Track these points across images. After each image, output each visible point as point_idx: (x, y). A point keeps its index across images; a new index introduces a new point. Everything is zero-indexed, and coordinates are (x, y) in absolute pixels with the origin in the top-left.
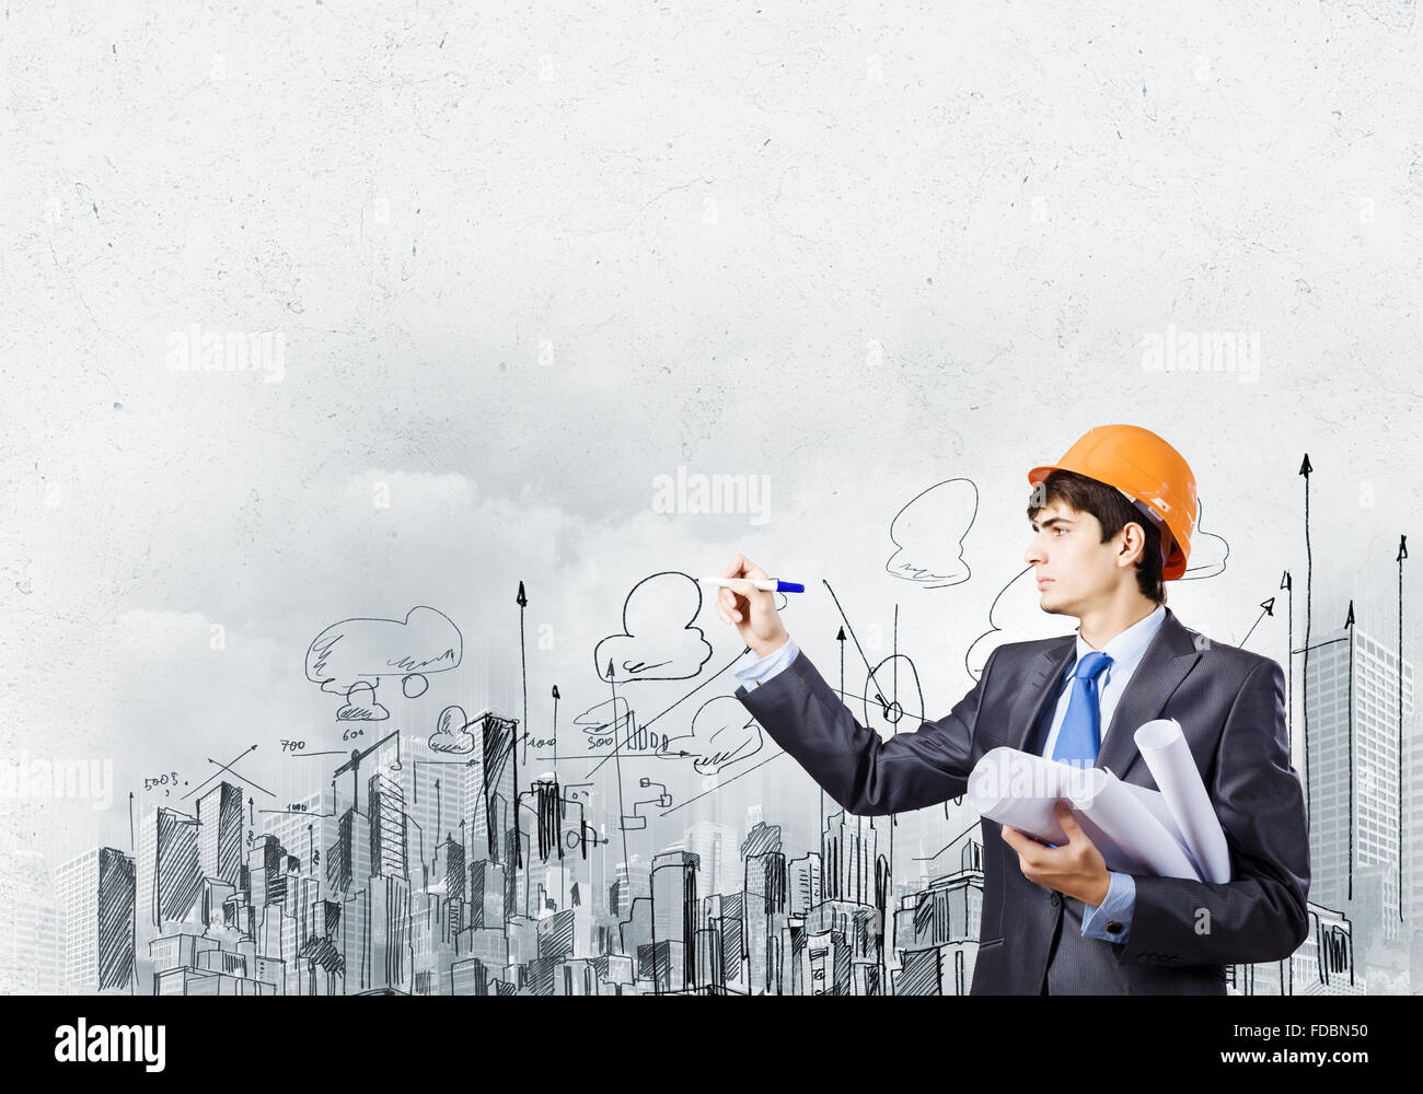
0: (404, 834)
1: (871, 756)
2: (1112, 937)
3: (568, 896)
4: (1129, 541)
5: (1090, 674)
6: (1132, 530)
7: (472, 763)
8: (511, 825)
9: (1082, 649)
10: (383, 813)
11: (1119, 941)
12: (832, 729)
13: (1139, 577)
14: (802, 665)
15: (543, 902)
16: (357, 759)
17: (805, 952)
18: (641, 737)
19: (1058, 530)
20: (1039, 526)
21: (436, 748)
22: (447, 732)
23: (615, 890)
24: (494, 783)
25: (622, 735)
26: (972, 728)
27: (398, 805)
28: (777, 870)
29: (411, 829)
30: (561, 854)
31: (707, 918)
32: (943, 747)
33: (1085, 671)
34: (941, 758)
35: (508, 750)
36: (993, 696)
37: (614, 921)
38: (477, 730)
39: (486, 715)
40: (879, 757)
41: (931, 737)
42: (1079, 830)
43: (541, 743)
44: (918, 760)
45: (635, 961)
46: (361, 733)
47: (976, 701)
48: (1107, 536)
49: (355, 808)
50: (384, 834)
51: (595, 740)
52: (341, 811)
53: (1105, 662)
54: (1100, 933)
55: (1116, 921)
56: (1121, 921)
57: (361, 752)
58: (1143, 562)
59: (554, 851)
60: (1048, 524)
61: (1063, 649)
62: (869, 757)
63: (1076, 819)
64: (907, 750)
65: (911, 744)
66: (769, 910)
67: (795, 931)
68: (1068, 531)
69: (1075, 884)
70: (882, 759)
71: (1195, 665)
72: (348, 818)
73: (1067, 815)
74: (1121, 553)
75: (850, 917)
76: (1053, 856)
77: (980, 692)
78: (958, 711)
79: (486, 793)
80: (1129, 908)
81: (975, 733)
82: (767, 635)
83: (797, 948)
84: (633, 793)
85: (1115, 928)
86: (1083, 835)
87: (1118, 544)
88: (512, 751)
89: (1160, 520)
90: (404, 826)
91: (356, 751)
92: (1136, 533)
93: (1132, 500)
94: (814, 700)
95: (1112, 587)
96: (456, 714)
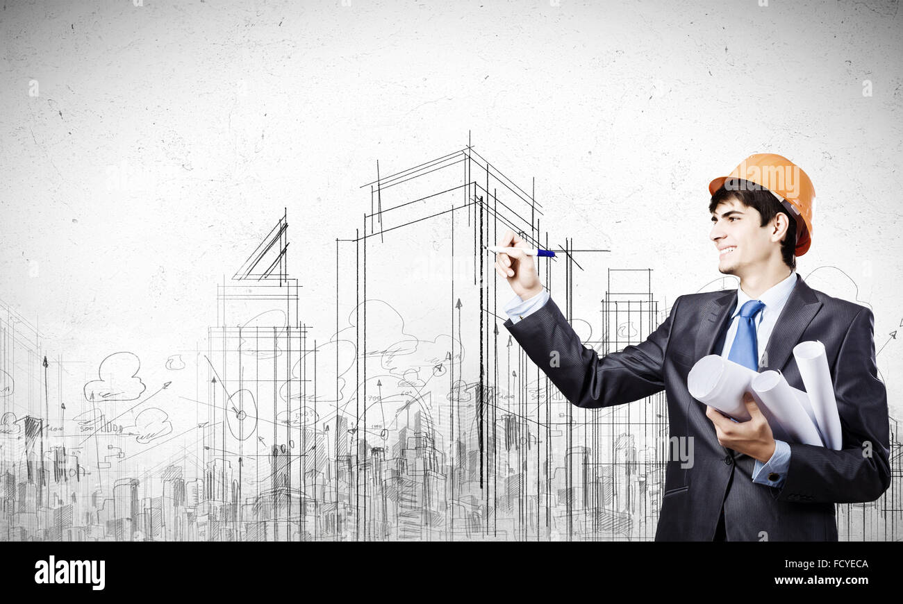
1: (594, 367)
2: (771, 483)
3: (70, 498)
4: (778, 224)
5: (750, 315)
6: (780, 217)
9: (742, 299)
11: (775, 486)
12: (570, 350)
13: (783, 251)
14: (550, 306)
15: (57, 501)
17: (195, 524)
18: (108, 427)
19: (732, 219)
20: (719, 216)
23: (94, 496)
25: (99, 425)
26: (664, 348)
28: (180, 487)
30: (66, 480)
31: (143, 508)
32: (644, 361)
33: (746, 312)
34: (641, 368)
35: (38, 432)
36: (680, 327)
37: (94, 510)
39: (27, 416)
40: (599, 368)
41: (635, 355)
42: (759, 411)
43: (56, 429)
44: (626, 370)
45: (105, 528)
47: (667, 331)
48: (765, 223)
51: (84, 427)
53: (760, 307)
54: (764, 480)
55: (776, 472)
56: (779, 472)
58: (786, 240)
59: (63, 478)
60: (726, 215)
61: (728, 298)
62: (592, 369)
63: (757, 404)
64: (618, 363)
65: (620, 359)
66: (176, 505)
67: (189, 515)
68: (739, 219)
69: (753, 447)
70: (601, 370)
71: (819, 310)
73: (751, 401)
74: (774, 233)
75: (219, 508)
76: (741, 428)
77: (669, 325)
78: (652, 338)
80: (786, 463)
81: (666, 352)
82: (531, 285)
83: (191, 522)
84: (104, 451)
85: (774, 477)
86: (760, 413)
87: (771, 228)
89: (798, 214)
92: (783, 220)
93: (781, 200)
94: (558, 329)
95: (767, 257)
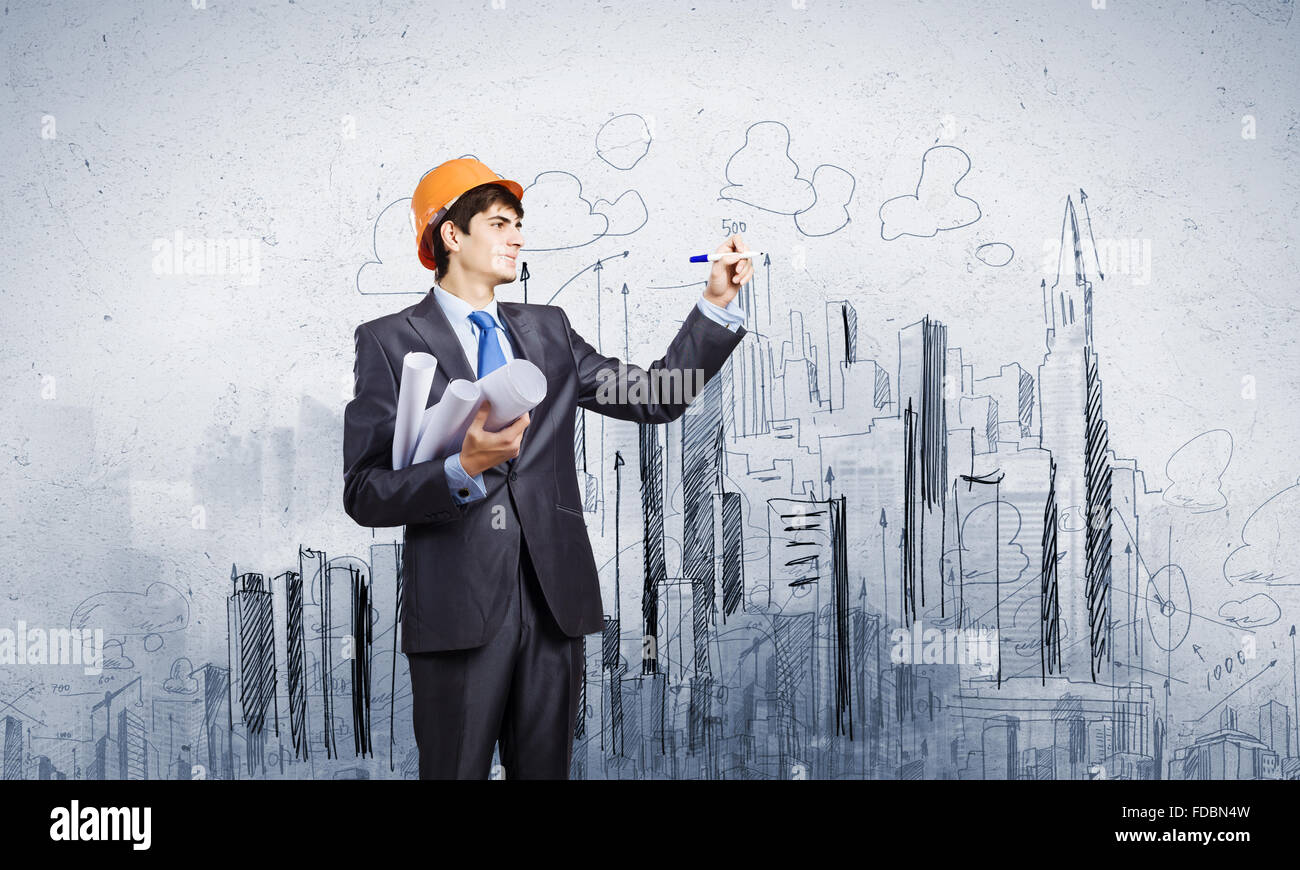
0: (145, 754)
7: (197, 701)
8: (226, 748)
10: (129, 739)
16: (109, 698)
21: (169, 690)
22: (177, 677)
24: (213, 716)
27: (141, 733)
28: (1079, 729)
29: (150, 751)
31: (1025, 764)
35: (224, 691)
38: (201, 676)
39: (207, 665)
46: (112, 678)
49: (108, 735)
50: (130, 756)
52: (97, 738)
57: (112, 692)
66: (1073, 760)
72: (102, 745)
79: (207, 724)
88: (227, 692)
90: (145, 749)
91: (109, 692)
96: (185, 664)
